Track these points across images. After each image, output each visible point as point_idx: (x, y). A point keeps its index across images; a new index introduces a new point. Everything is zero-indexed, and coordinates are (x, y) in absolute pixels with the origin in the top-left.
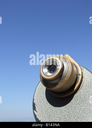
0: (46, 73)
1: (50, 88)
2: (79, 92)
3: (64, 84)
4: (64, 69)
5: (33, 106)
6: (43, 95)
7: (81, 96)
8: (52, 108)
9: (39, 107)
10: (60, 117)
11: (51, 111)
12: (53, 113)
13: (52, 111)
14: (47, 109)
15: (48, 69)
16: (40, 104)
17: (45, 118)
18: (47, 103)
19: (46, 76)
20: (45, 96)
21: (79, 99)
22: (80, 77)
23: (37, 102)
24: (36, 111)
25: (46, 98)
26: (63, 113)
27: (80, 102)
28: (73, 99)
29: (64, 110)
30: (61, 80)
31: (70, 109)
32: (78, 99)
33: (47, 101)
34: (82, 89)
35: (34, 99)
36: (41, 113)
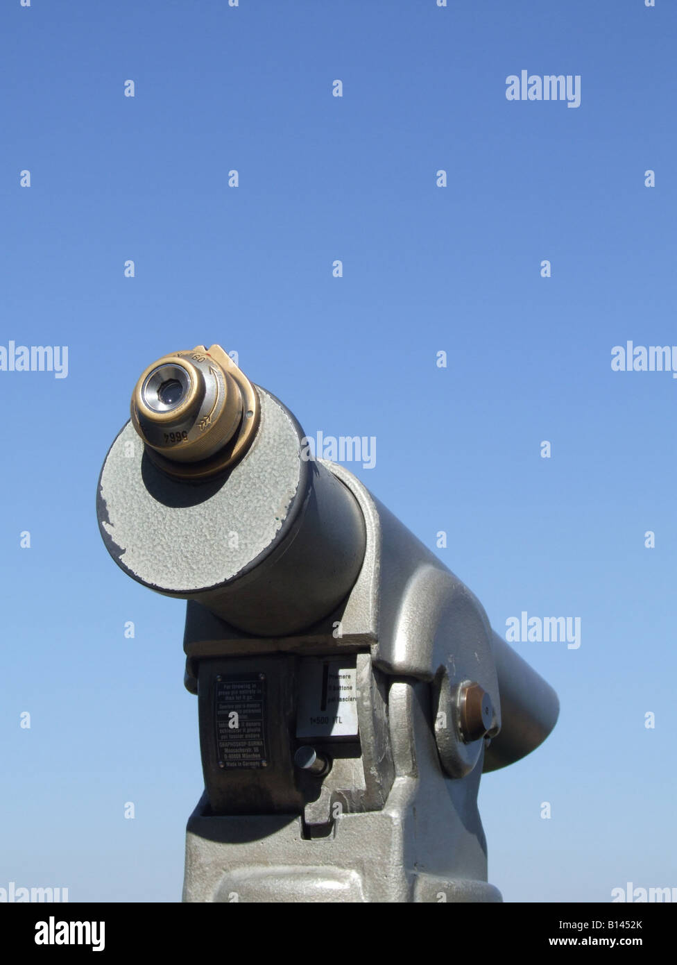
0: (154, 404)
1: (164, 447)
2: (245, 464)
3: (203, 435)
4: (206, 394)
5: (98, 508)
6: (134, 474)
7: (251, 475)
8: (162, 510)
9: (121, 511)
10: (188, 533)
11: (161, 519)
12: (165, 524)
13: (164, 519)
14: (148, 514)
15: (158, 392)
16: (122, 500)
17: (141, 540)
18: (145, 497)
19: (155, 411)
20: (141, 477)
21: (245, 482)
22: (251, 420)
23: (114, 494)
24: (108, 522)
25: (142, 482)
26: (196, 522)
27: (247, 491)
28: (227, 483)
29: (200, 514)
30: (195, 425)
31: (218, 511)
32: (240, 483)
33: (147, 492)
34: (255, 454)
35: (100, 488)
36: (127, 528)
